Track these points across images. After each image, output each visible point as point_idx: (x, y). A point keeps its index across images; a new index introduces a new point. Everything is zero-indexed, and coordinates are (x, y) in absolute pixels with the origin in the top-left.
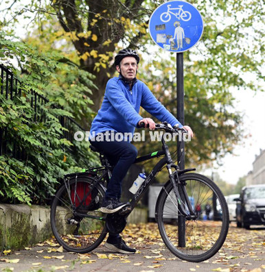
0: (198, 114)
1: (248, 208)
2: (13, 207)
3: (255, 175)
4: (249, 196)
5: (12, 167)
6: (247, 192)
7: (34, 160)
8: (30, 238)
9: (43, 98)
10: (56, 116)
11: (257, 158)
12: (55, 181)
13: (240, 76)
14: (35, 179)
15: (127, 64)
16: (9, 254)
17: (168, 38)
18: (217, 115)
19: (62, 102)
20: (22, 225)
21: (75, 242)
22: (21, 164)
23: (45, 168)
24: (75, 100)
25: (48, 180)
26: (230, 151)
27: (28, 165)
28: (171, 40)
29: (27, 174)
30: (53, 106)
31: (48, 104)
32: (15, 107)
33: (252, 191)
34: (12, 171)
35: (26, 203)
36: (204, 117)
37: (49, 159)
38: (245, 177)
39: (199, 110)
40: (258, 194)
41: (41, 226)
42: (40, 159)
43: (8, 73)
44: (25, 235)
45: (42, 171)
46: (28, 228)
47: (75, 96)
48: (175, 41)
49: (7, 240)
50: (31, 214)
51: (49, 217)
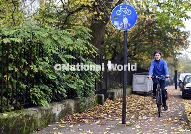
5: (41, 90)
7: (54, 83)
8: (51, 120)
10: (65, 58)
20: (47, 115)
21: (75, 120)
22: (47, 87)
28: (121, 24)
34: (41, 92)
41: (58, 113)
44: (49, 119)
46: (51, 115)
47: (79, 45)
48: (123, 24)
49: (38, 124)
50: (52, 109)
51: (63, 107)
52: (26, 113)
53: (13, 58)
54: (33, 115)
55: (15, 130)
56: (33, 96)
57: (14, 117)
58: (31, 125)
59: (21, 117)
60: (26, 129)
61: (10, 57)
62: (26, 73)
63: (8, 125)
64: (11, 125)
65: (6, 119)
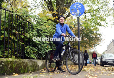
0: (89, 34)
1: (103, 60)
2: (32, 60)
3: (107, 51)
4: (104, 57)
5: (31, 49)
6: (103, 56)
7: (38, 47)
8: (37, 68)
9: (41, 30)
10: (44, 35)
11: (108, 46)
12: (44, 53)
13: (100, 23)
14: (38, 52)
15: (61, 19)
16: (30, 73)
17: (75, 13)
18: (94, 34)
19: (46, 31)
20: (34, 65)
21: (50, 69)
22: (34, 48)
23: (41, 49)
24: (50, 30)
25: (42, 53)
26: (98, 44)
27: (36, 48)
28: (76, 13)
29: (36, 51)
30: (44, 32)
31: (42, 32)
32: (32, 33)
33: (105, 55)
34: (31, 50)
35: (35, 59)
36: (91, 35)
37: (43, 47)
38: (105, 52)
39: (89, 33)
40: (106, 56)
41: (40, 65)
42: (40, 47)
43: (30, 23)
44: (35, 67)
45: (40, 50)
46: (36, 66)
47: (50, 29)
49: (30, 69)
50: (37, 62)
51: (43, 63)
52: (23, 60)
53: (15, 26)
54: (27, 63)
55: (16, 69)
56: (27, 51)
57: (16, 61)
58: (26, 69)
59: (20, 62)
60: (23, 70)
61: (13, 25)
62: (23, 37)
63: (12, 65)
64: (14, 66)
65: (11, 62)
